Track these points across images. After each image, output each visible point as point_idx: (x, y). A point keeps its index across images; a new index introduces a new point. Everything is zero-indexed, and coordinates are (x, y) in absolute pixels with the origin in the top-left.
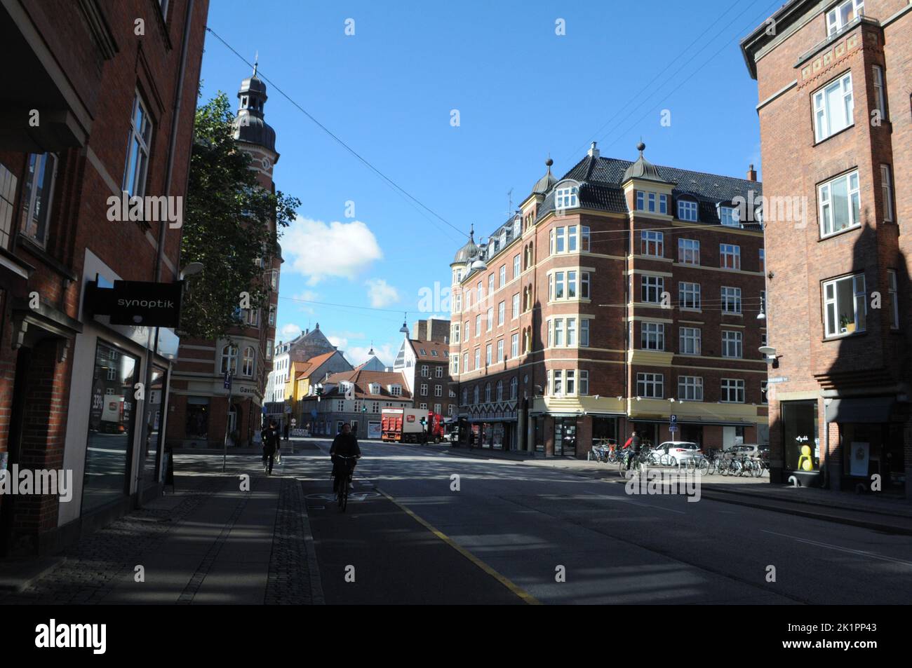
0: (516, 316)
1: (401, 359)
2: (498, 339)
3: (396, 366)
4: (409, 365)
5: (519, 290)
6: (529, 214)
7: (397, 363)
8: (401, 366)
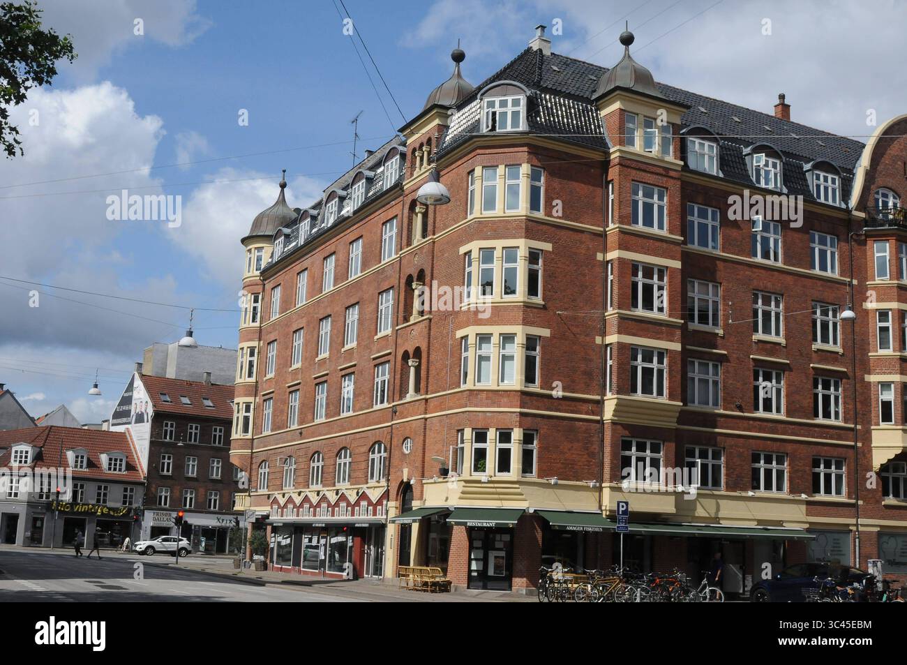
0: (386, 331)
1: (125, 408)
2: (343, 373)
3: (116, 421)
4: (140, 419)
5: (394, 282)
6: (422, 145)
7: (117, 415)
8: (124, 420)
